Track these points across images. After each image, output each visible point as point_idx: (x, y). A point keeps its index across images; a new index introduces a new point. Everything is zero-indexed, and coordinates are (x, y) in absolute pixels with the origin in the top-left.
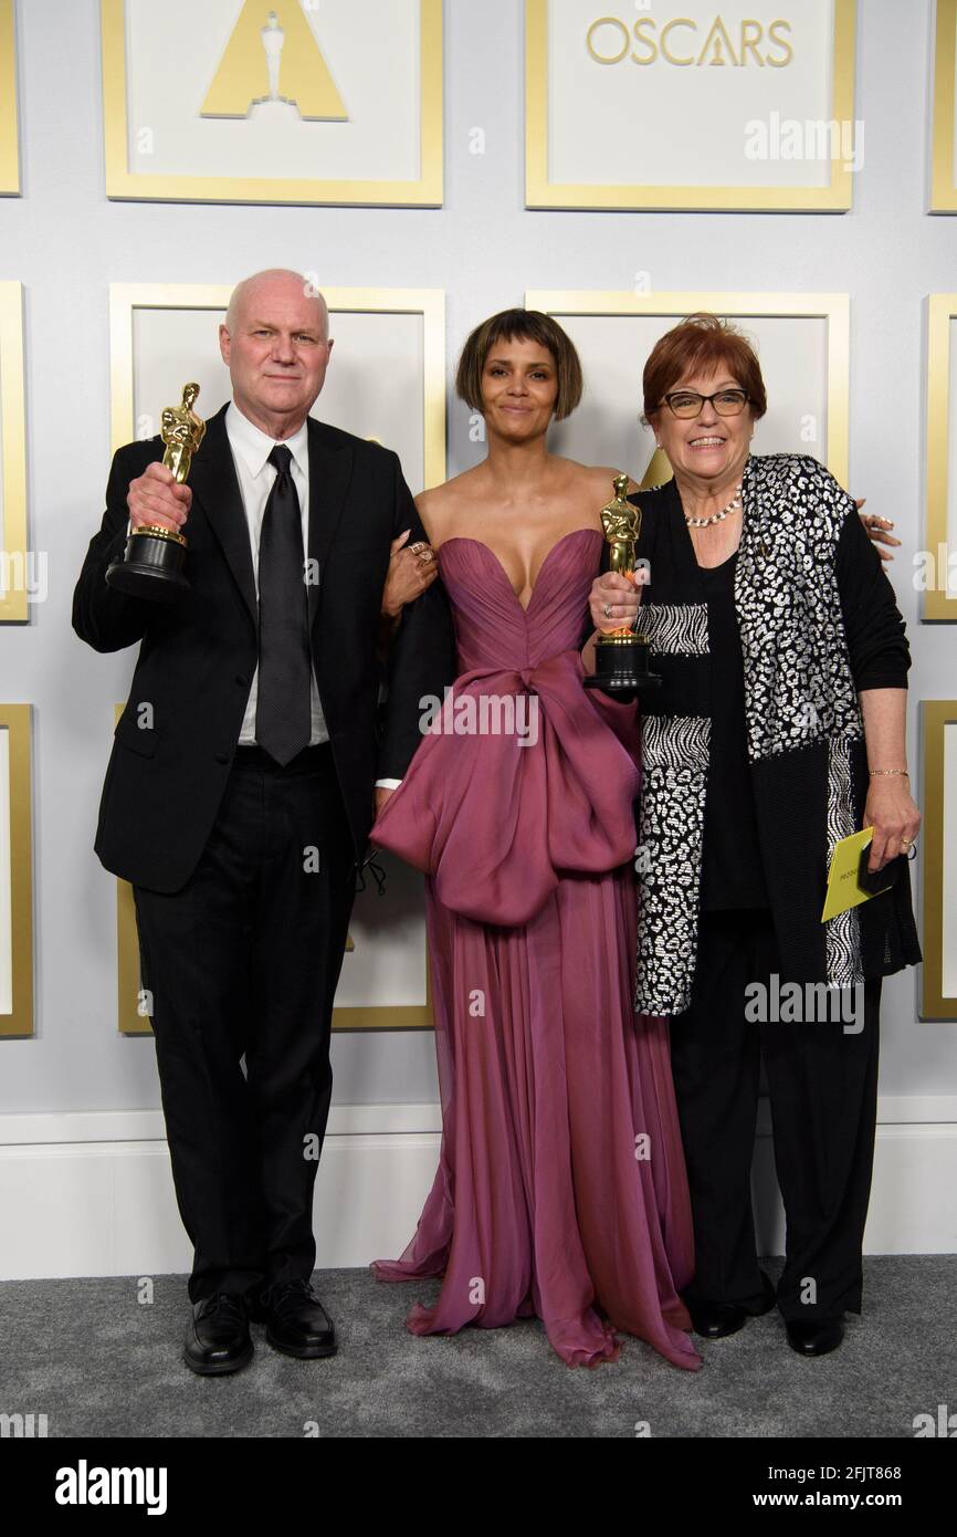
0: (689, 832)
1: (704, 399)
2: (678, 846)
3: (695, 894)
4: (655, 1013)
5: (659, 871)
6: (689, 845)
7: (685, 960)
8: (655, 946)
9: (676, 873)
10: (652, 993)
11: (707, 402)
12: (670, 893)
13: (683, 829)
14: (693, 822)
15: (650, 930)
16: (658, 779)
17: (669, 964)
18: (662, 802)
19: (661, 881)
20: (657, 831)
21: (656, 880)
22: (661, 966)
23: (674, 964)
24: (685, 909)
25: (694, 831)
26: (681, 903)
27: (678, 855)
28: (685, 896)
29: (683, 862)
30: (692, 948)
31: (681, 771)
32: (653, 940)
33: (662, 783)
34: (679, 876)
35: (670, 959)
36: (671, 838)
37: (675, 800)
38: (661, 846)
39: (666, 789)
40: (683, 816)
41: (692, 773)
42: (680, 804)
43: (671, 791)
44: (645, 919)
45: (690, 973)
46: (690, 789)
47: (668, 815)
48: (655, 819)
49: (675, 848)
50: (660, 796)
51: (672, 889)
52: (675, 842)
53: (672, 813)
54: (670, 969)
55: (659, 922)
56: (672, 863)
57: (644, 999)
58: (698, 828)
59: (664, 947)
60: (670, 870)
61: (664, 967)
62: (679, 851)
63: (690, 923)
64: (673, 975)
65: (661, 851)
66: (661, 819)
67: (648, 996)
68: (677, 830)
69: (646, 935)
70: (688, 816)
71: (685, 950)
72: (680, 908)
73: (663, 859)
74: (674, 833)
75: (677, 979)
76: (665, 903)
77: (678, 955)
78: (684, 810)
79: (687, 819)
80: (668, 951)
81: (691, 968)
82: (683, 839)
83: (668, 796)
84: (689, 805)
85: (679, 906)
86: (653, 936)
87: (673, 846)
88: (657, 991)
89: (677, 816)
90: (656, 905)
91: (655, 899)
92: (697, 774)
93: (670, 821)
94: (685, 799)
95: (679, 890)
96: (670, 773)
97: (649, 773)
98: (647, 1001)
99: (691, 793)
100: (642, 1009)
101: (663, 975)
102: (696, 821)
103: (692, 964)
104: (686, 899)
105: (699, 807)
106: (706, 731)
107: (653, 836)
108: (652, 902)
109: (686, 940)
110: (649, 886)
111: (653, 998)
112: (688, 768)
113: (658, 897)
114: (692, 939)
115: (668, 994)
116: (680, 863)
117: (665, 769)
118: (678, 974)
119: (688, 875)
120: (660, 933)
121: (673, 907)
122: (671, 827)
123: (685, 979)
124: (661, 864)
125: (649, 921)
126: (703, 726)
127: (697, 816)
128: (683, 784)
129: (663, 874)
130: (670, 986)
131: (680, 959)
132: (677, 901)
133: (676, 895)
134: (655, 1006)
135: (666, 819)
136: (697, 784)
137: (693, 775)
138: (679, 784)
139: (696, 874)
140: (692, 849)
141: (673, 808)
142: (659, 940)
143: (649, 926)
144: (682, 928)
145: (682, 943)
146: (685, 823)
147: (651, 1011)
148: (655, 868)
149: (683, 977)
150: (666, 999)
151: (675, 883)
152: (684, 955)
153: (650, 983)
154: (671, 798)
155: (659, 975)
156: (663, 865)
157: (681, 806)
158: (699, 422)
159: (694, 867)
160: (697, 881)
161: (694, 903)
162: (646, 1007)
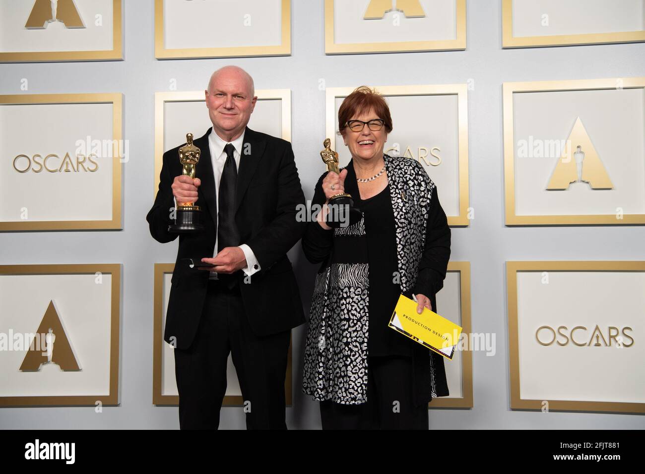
0: (361, 317)
1: (365, 123)
2: (357, 324)
3: (365, 346)
4: (348, 403)
5: (348, 335)
6: (361, 323)
7: (362, 378)
8: (347, 371)
9: (356, 336)
10: (346, 393)
11: (366, 125)
12: (353, 346)
13: (358, 315)
14: (363, 313)
15: (345, 363)
16: (346, 293)
17: (354, 380)
18: (349, 303)
19: (349, 340)
20: (347, 316)
21: (347, 340)
22: (350, 380)
23: (356, 380)
24: (361, 353)
25: (363, 316)
26: (359, 350)
27: (357, 328)
28: (360, 347)
29: (359, 331)
30: (365, 372)
31: (357, 289)
32: (346, 368)
33: (348, 294)
34: (357, 338)
35: (354, 377)
36: (353, 320)
37: (355, 302)
38: (349, 323)
39: (350, 297)
40: (358, 310)
41: (362, 290)
42: (357, 304)
43: (352, 298)
44: (342, 358)
45: (365, 384)
46: (361, 297)
47: (352, 309)
48: (346, 311)
49: (355, 325)
50: (348, 300)
51: (354, 344)
52: (355, 322)
53: (353, 308)
54: (354, 382)
55: (349, 359)
56: (354, 331)
57: (343, 396)
58: (366, 315)
59: (351, 371)
60: (354, 335)
61: (352, 381)
62: (357, 326)
63: (363, 360)
64: (356, 385)
65: (349, 326)
66: (349, 311)
67: (344, 395)
68: (356, 316)
69: (343, 366)
70: (361, 309)
71: (362, 373)
72: (359, 353)
73: (350, 330)
74: (355, 318)
75: (358, 387)
76: (351, 351)
77: (358, 375)
78: (358, 307)
79: (360, 311)
80: (353, 373)
81: (365, 382)
82: (359, 320)
83: (351, 300)
84: (361, 304)
85: (358, 352)
86: (346, 366)
87: (354, 323)
88: (349, 392)
89: (356, 310)
90: (347, 351)
91: (347, 348)
92: (364, 290)
93: (352, 312)
94: (359, 302)
95: (358, 344)
96: (352, 290)
97: (342, 290)
98: (344, 397)
99: (362, 299)
100: (341, 401)
101: (351, 384)
102: (364, 312)
103: (366, 380)
104: (361, 348)
105: (365, 306)
106: (367, 269)
107: (345, 319)
108: (346, 350)
109: (362, 368)
110: (344, 343)
111: (347, 395)
112: (360, 288)
113: (348, 347)
114: (365, 368)
115: (353, 394)
116: (358, 331)
117: (349, 288)
118: (359, 385)
119: (361, 337)
120: (350, 365)
121: (355, 352)
122: (353, 315)
123: (362, 388)
124: (349, 332)
125: (344, 359)
126: (365, 268)
127: (365, 310)
128: (358, 295)
129: (350, 337)
130: (354, 390)
131: (359, 377)
132: (356, 349)
133: (356, 347)
134: (347, 399)
135: (350, 311)
136: (364, 295)
137: (362, 291)
138: (356, 295)
139: (365, 337)
140: (363, 325)
141: (354, 306)
142: (349, 368)
143: (344, 361)
144: (360, 362)
145: (360, 369)
146: (359, 313)
147: (346, 402)
148: (346, 334)
149: (361, 386)
150: (352, 396)
151: (356, 341)
152: (361, 375)
153: (345, 388)
154: (353, 302)
155: (349, 385)
156: (350, 333)
157: (357, 305)
158: (362, 134)
159: (364, 334)
160: (366, 340)
161: (365, 350)
162: (343, 400)
